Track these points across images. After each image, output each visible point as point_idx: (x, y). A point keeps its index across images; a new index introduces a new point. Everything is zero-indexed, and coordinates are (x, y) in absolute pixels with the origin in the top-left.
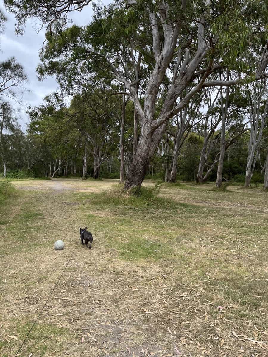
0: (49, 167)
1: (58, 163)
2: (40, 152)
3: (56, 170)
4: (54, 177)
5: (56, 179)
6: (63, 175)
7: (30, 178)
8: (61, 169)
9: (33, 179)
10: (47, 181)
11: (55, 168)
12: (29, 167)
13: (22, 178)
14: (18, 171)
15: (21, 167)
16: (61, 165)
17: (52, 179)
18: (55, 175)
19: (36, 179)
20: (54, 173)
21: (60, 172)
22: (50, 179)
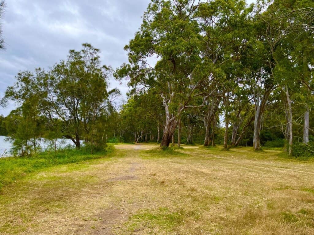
0: (134, 135)
1: (140, 133)
2: (129, 125)
3: (139, 137)
4: (137, 142)
5: (139, 144)
6: (144, 141)
7: (122, 143)
8: (143, 136)
9: (123, 143)
10: (133, 145)
11: (138, 136)
12: (121, 135)
13: (116, 143)
14: (114, 138)
15: (116, 135)
16: (143, 134)
17: (135, 144)
18: (138, 141)
19: (125, 143)
20: (138, 139)
21: (142, 138)
22: (134, 144)
